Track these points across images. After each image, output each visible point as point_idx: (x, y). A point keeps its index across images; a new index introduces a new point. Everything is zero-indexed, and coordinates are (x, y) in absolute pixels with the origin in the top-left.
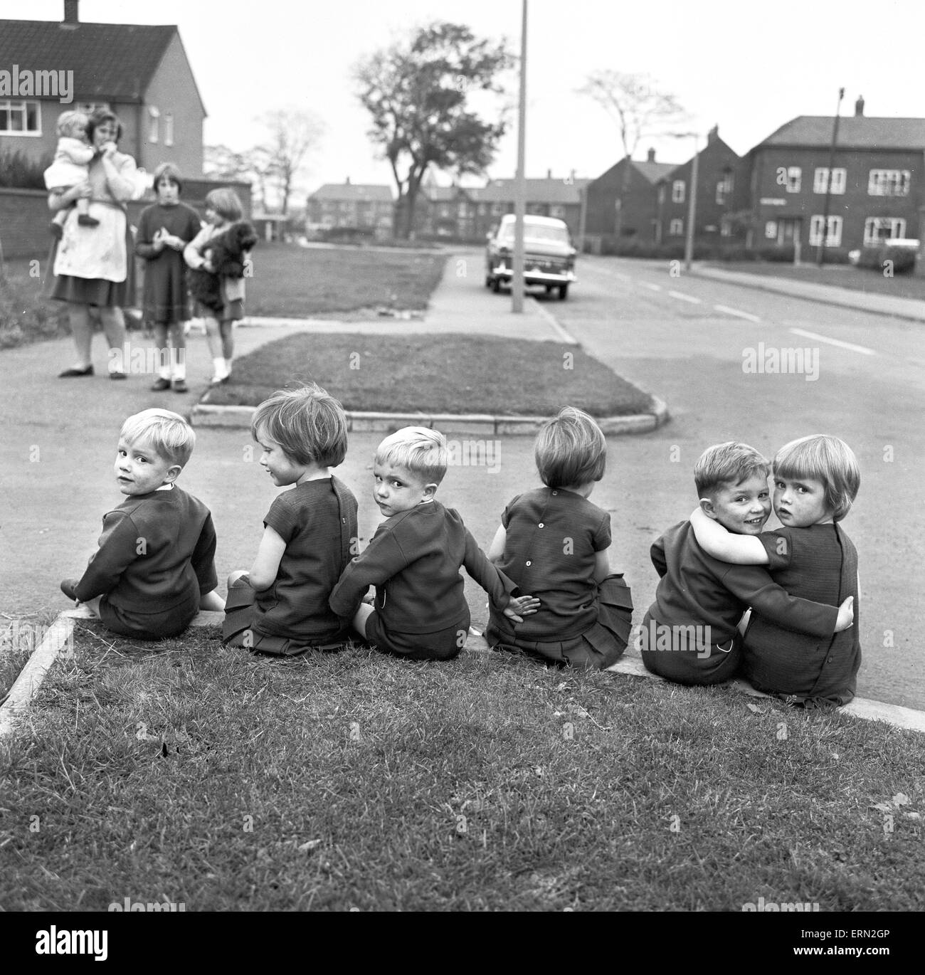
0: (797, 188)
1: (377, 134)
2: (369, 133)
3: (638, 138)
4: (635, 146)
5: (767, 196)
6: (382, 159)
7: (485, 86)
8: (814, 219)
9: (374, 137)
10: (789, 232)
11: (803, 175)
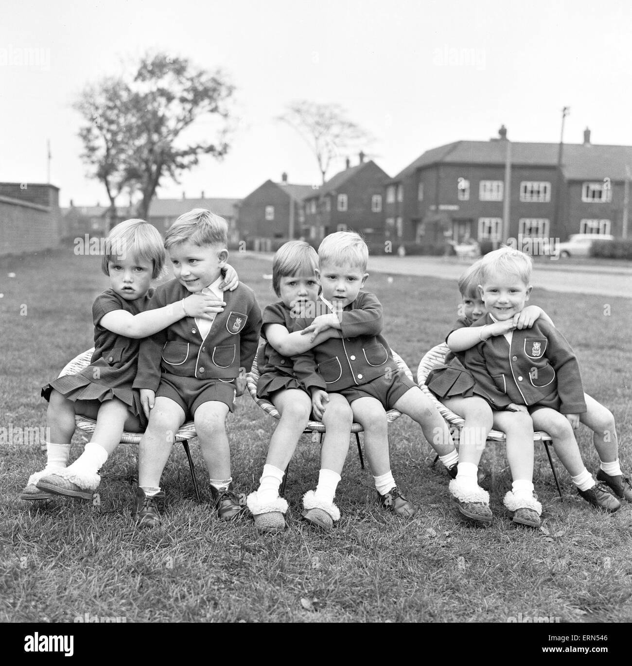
0: (466, 197)
1: (89, 157)
2: (81, 156)
3: (330, 158)
4: (328, 165)
5: (444, 204)
6: (92, 178)
7: (214, 110)
8: (481, 220)
9: (86, 159)
10: (462, 232)
11: (471, 187)
